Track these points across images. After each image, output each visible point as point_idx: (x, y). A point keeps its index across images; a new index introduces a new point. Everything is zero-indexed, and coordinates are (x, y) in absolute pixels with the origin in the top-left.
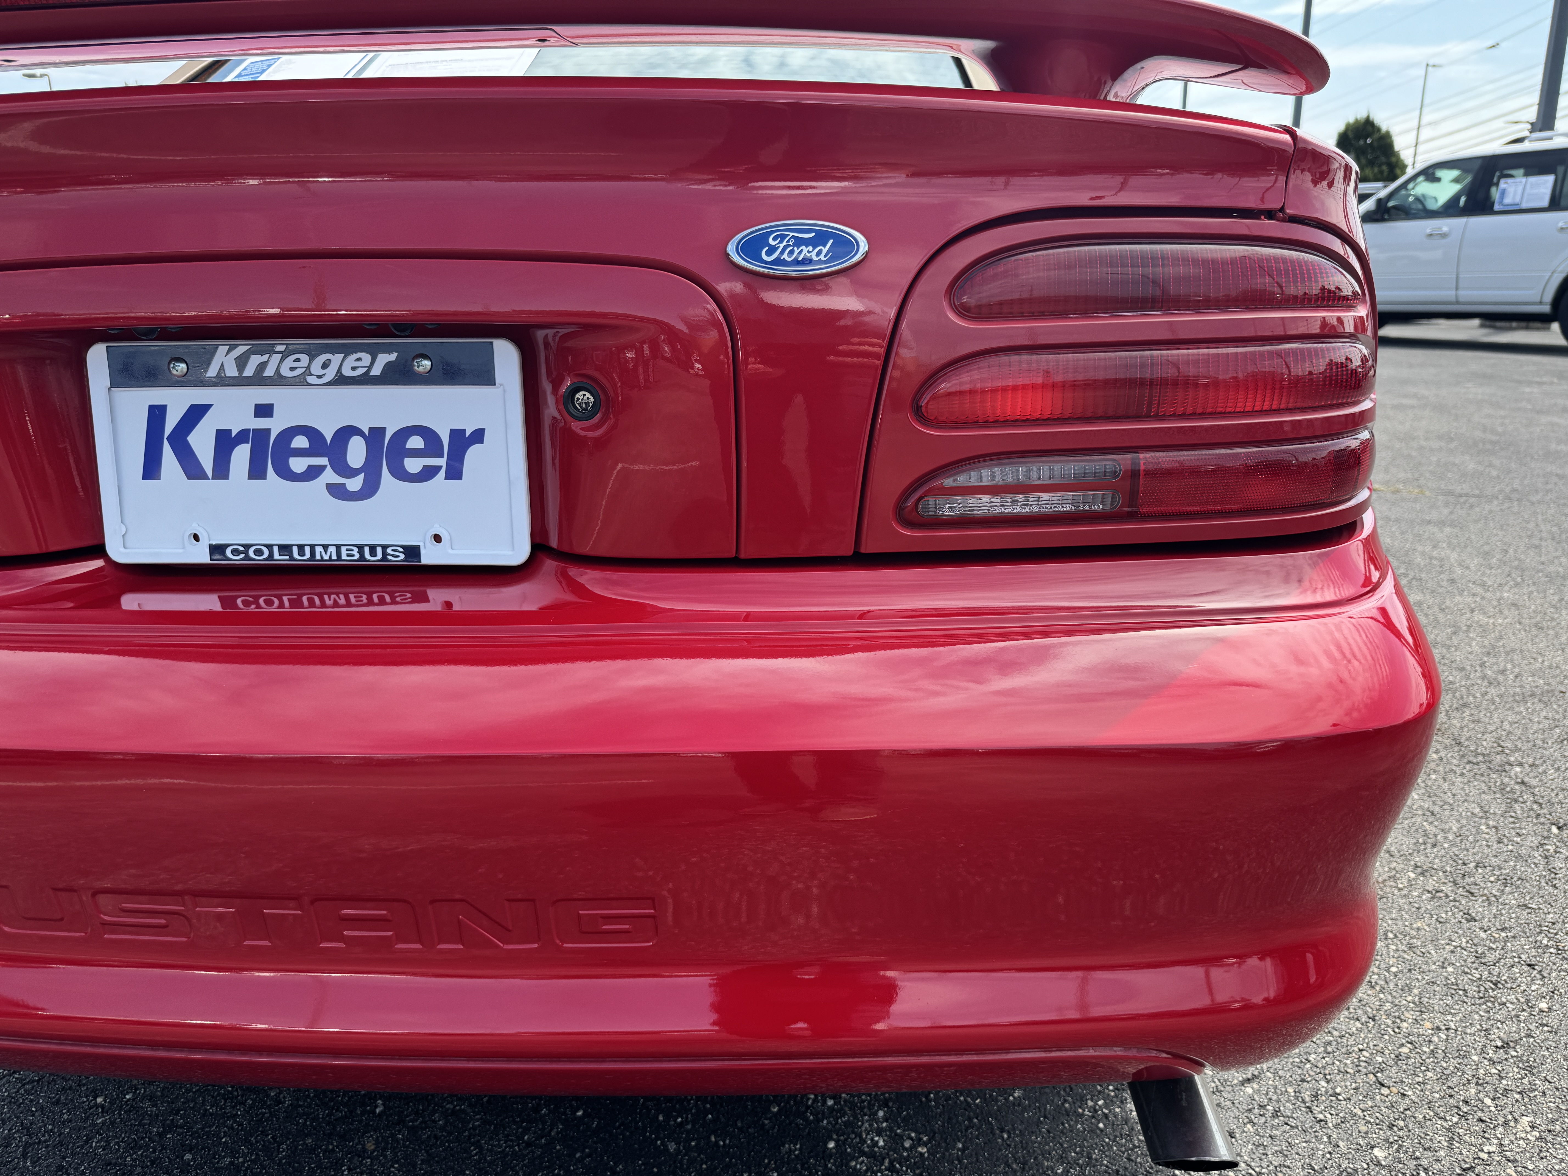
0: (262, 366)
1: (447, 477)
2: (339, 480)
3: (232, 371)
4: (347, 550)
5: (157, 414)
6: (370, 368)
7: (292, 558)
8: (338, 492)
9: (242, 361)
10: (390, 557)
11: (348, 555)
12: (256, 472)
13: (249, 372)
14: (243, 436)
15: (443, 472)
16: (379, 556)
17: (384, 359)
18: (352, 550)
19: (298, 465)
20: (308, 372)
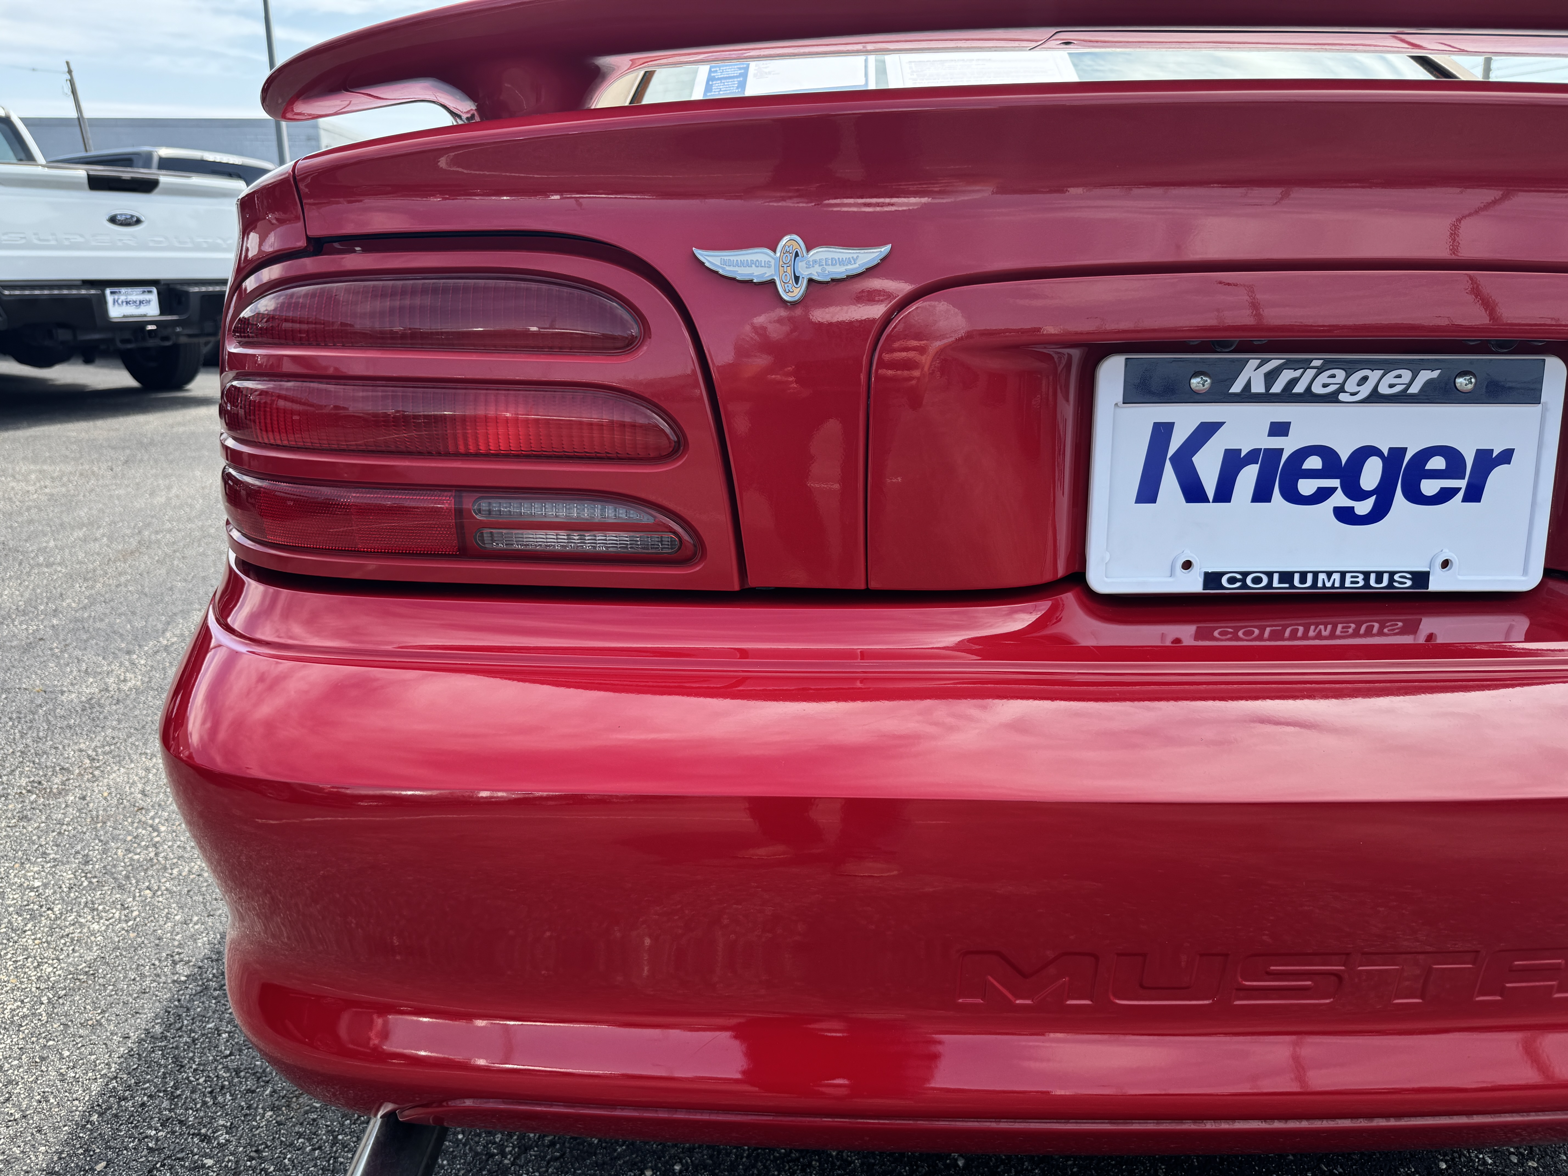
0: (1294, 382)
1: (1465, 500)
2: (1348, 503)
3: (1258, 387)
4: (1352, 577)
5: (1162, 432)
6: (1409, 385)
7: (1292, 586)
8: (1345, 515)
9: (1271, 377)
10: (1396, 584)
11: (1352, 582)
12: (1262, 495)
13: (1277, 388)
14: (1253, 456)
15: (1461, 495)
16: (1385, 583)
17: (1426, 376)
18: (1357, 577)
19: (1307, 487)
20: (1342, 389)
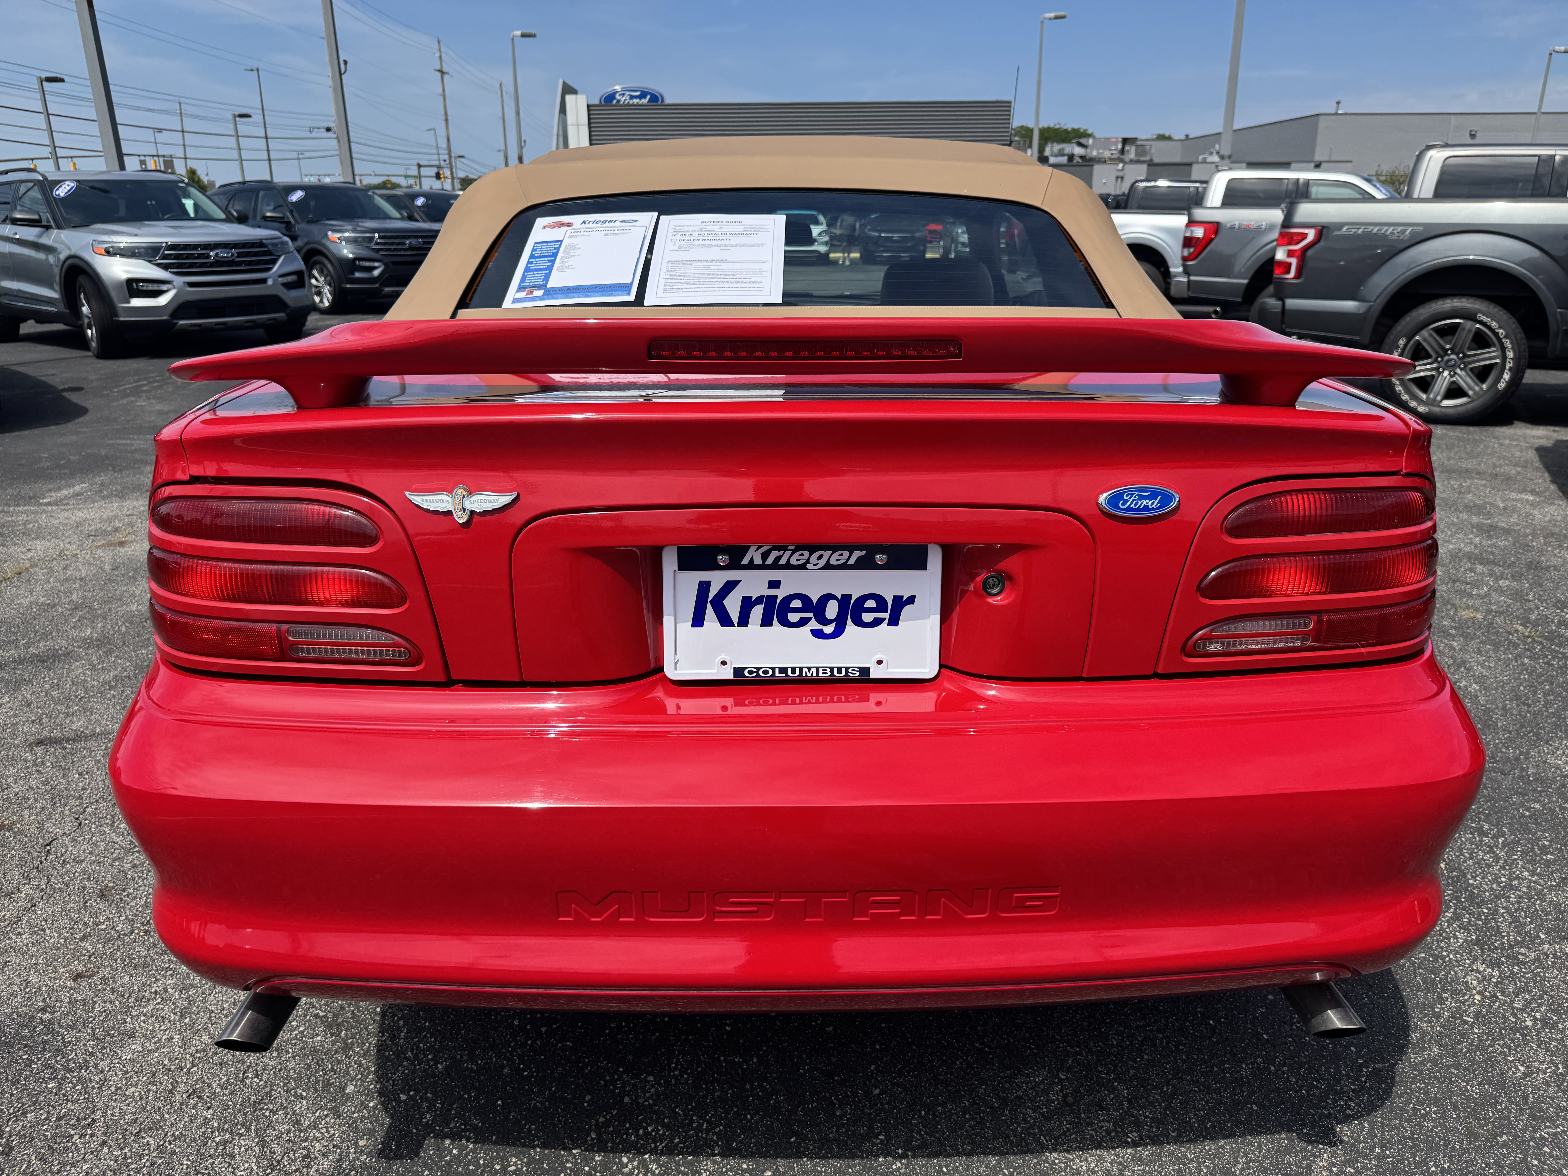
0: (778, 558)
1: (889, 624)
2: (819, 627)
3: (758, 561)
4: (823, 670)
5: (704, 587)
6: (848, 559)
7: (787, 675)
8: (817, 634)
9: (765, 556)
10: (850, 674)
11: (823, 673)
12: (766, 621)
13: (769, 561)
14: (759, 600)
15: (887, 621)
16: (843, 673)
17: (857, 554)
18: (826, 670)
19: (793, 617)
20: (808, 562)
